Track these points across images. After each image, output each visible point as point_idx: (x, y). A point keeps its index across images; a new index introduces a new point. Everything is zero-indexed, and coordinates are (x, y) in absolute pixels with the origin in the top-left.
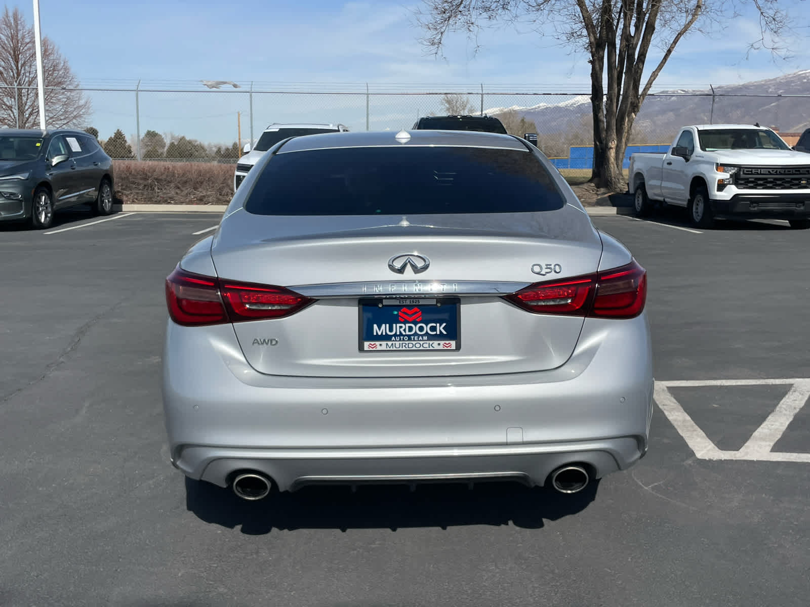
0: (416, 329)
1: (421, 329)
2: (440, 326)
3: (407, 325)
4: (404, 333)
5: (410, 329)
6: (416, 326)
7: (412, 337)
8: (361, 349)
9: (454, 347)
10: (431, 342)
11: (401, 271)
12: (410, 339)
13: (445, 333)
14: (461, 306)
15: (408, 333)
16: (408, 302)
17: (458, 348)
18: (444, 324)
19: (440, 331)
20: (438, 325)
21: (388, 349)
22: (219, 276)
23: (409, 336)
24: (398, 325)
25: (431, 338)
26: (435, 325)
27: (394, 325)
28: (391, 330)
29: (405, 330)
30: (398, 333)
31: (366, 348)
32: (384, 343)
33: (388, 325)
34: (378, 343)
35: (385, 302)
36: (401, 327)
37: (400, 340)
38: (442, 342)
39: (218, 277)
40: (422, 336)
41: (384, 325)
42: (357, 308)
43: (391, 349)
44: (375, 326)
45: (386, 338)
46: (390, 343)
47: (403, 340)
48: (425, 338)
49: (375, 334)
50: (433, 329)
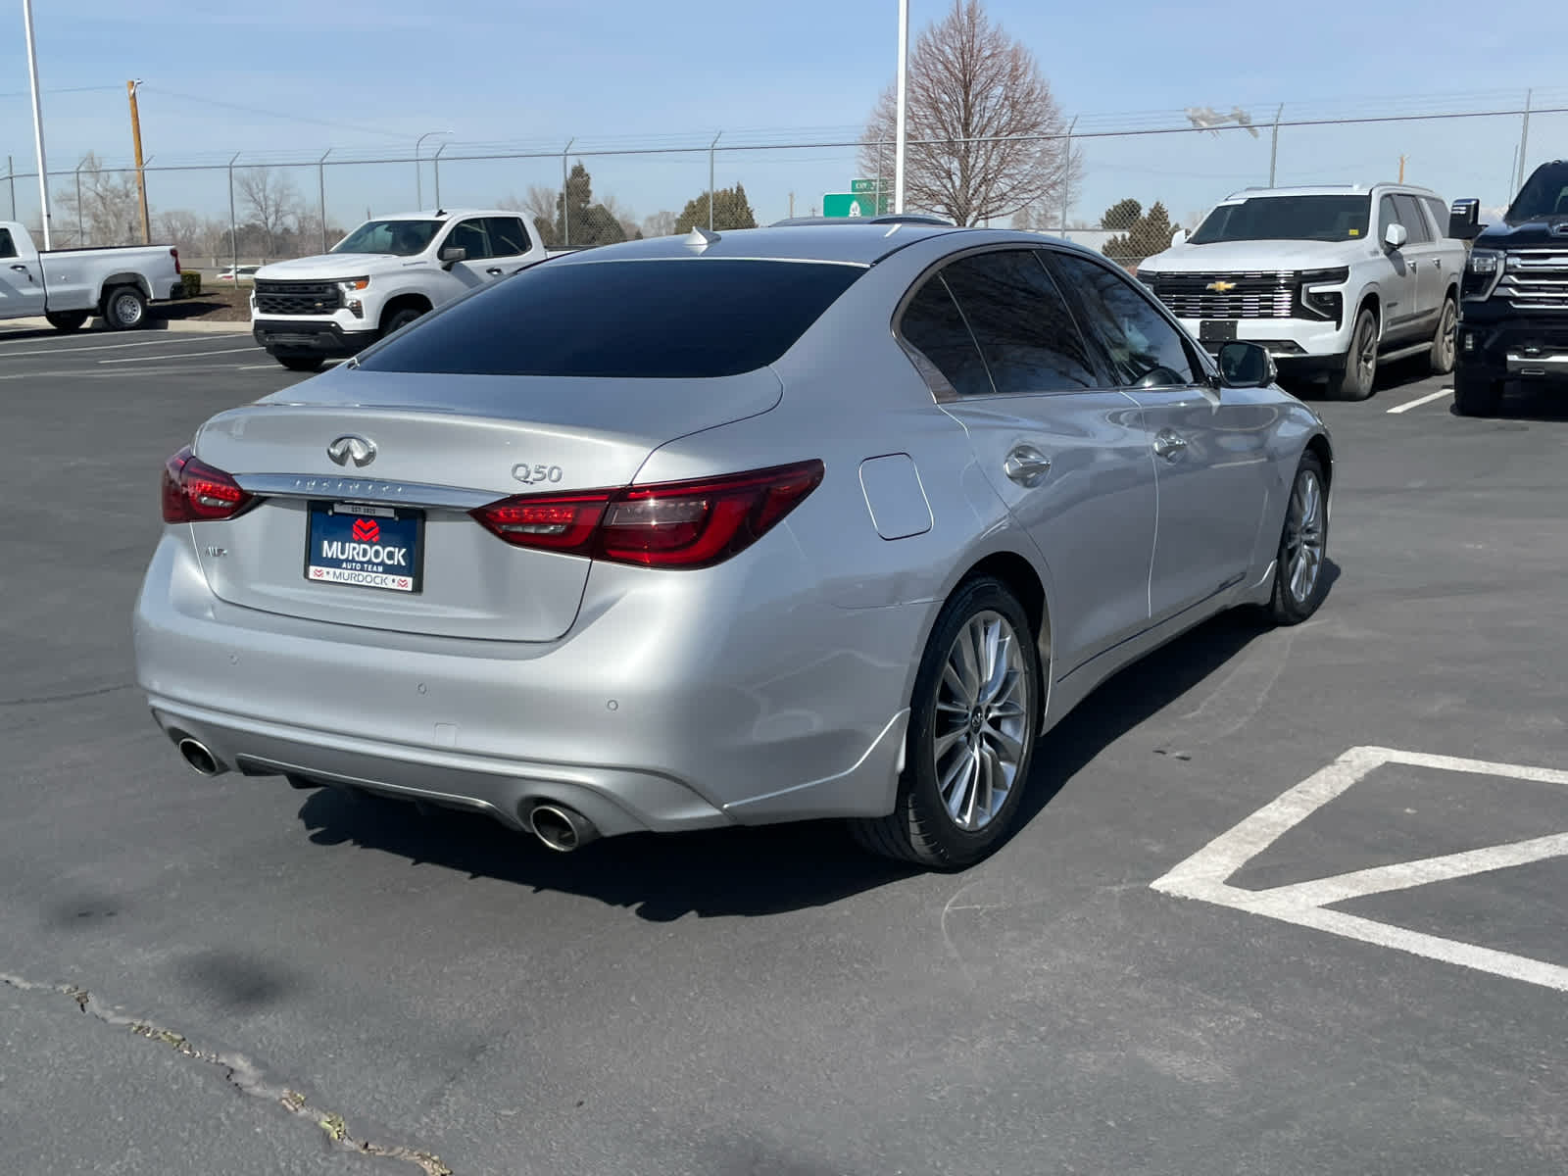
0: (371, 553)
1: (377, 554)
2: (399, 552)
3: (363, 546)
4: (357, 559)
5: (365, 552)
6: (371, 548)
7: (366, 565)
8: (305, 575)
9: (410, 587)
10: (386, 576)
12: (362, 570)
13: (403, 564)
14: (427, 524)
15: (362, 559)
16: (362, 511)
17: (418, 588)
18: (404, 550)
19: (399, 561)
20: (397, 550)
21: (335, 580)
23: (362, 563)
24: (352, 545)
25: (388, 569)
26: (391, 549)
27: (347, 545)
28: (343, 553)
29: (358, 554)
30: (350, 558)
31: (311, 576)
32: (332, 570)
33: (340, 544)
34: (325, 570)
35: (338, 509)
36: (354, 549)
37: (351, 569)
38: (397, 578)
40: (378, 564)
41: (335, 543)
42: (305, 513)
43: (339, 581)
44: (326, 543)
45: (335, 563)
46: (338, 571)
47: (355, 570)
48: (381, 569)
49: (325, 556)
50: (391, 555)
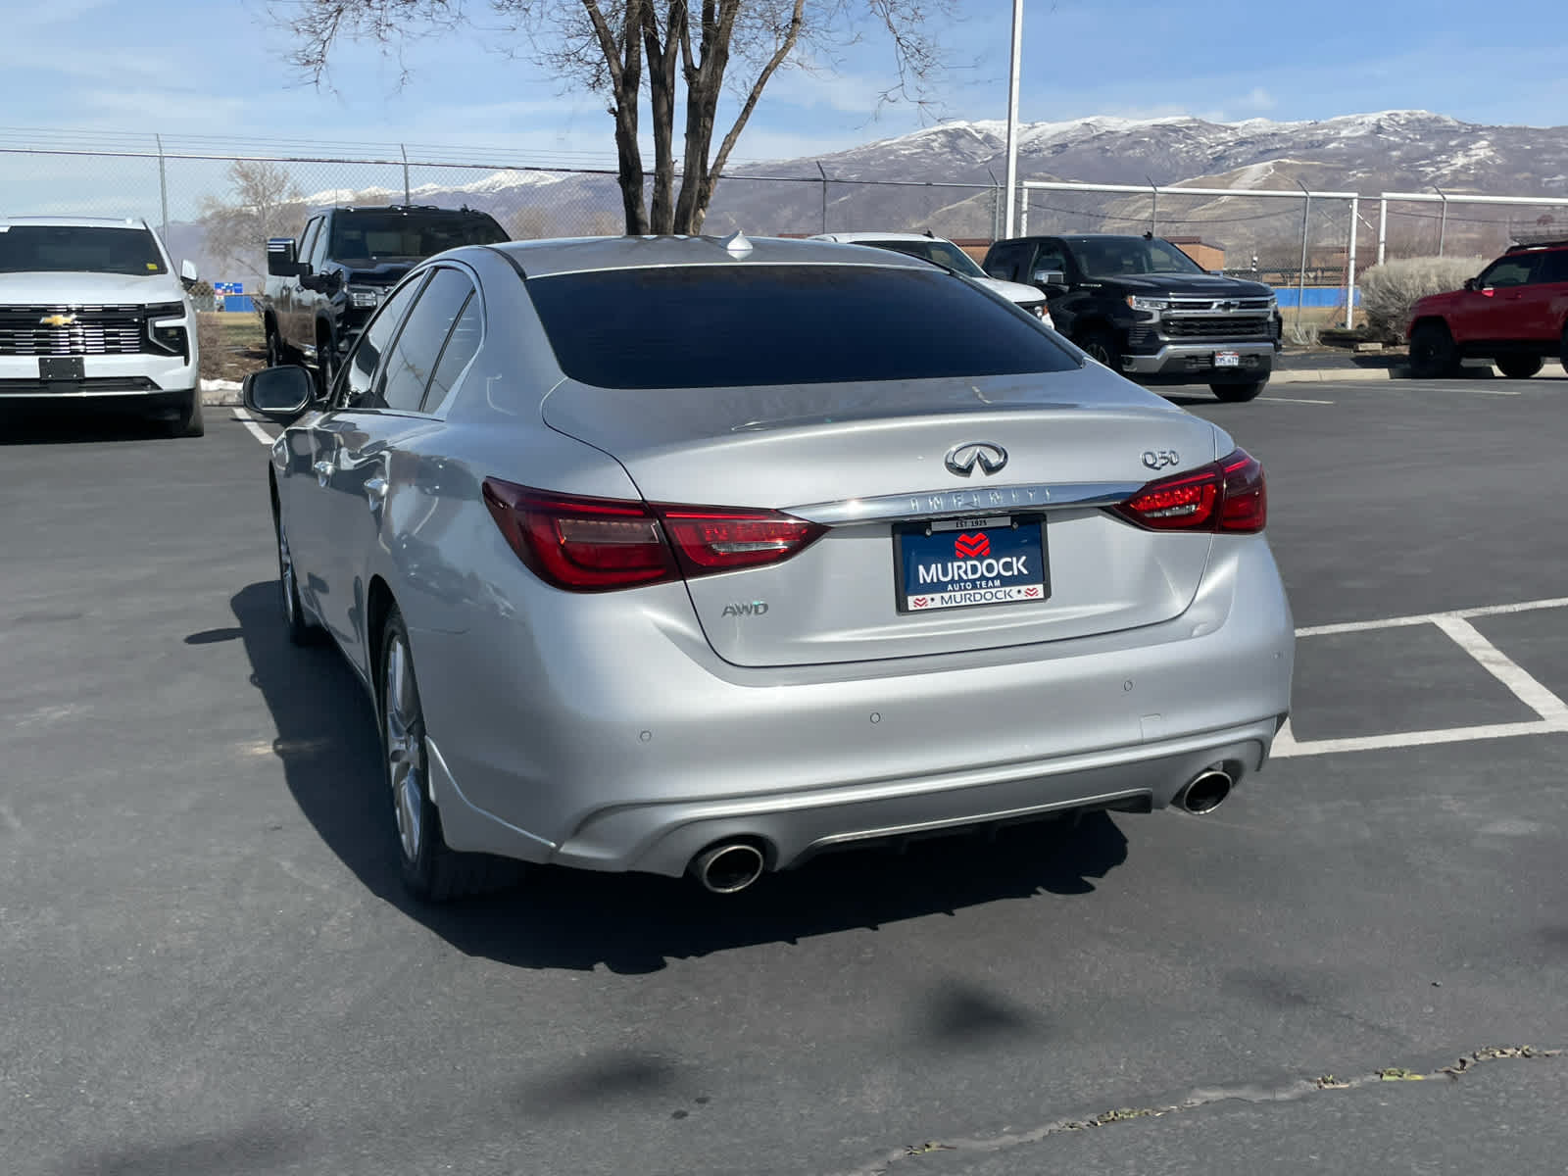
0: (982, 568)
1: (990, 568)
2: (1018, 562)
3: (969, 563)
4: (965, 577)
5: (974, 569)
6: (981, 564)
7: (978, 583)
8: (901, 607)
9: (1041, 595)
10: (1008, 589)
11: (966, 471)
12: (974, 587)
13: (1025, 572)
14: (1048, 525)
15: (971, 577)
16: (969, 525)
17: (1047, 593)
18: (1024, 558)
19: (1018, 569)
20: (1015, 559)
21: (945, 605)
22: (646, 498)
23: (973, 581)
24: (956, 564)
25: (1006, 582)
26: (1009, 560)
27: (950, 565)
28: (945, 574)
29: (966, 572)
30: (956, 578)
31: (911, 607)
32: (937, 596)
33: (939, 566)
34: (928, 597)
35: (936, 527)
36: (959, 567)
37: (960, 589)
38: (1023, 588)
39: (643, 500)
40: (992, 579)
41: (934, 566)
42: (890, 540)
43: (949, 605)
44: (921, 568)
45: (938, 587)
46: (946, 596)
47: (965, 589)
48: (997, 583)
49: (922, 581)
50: (1008, 566)
